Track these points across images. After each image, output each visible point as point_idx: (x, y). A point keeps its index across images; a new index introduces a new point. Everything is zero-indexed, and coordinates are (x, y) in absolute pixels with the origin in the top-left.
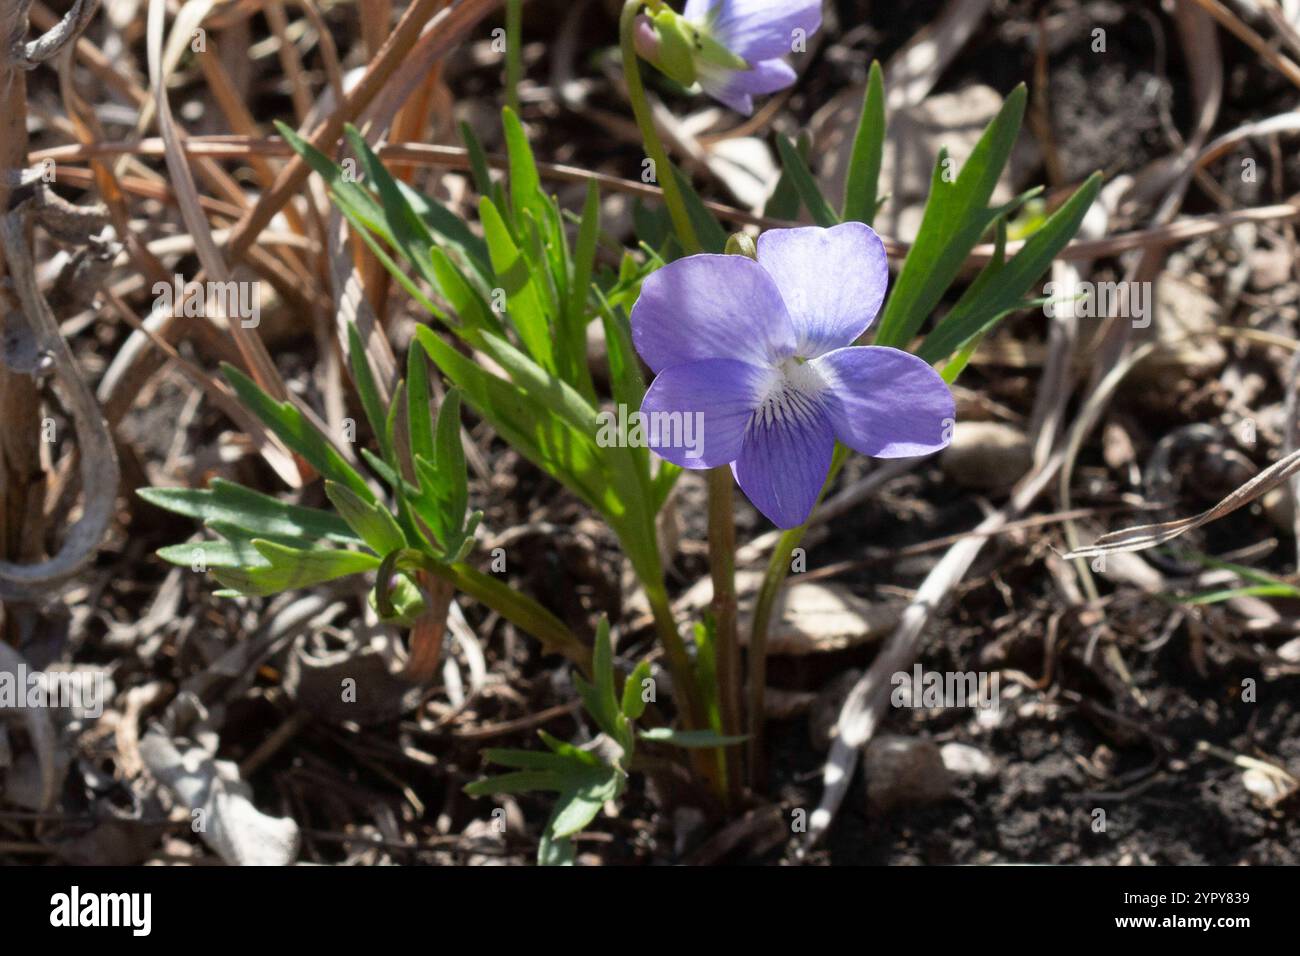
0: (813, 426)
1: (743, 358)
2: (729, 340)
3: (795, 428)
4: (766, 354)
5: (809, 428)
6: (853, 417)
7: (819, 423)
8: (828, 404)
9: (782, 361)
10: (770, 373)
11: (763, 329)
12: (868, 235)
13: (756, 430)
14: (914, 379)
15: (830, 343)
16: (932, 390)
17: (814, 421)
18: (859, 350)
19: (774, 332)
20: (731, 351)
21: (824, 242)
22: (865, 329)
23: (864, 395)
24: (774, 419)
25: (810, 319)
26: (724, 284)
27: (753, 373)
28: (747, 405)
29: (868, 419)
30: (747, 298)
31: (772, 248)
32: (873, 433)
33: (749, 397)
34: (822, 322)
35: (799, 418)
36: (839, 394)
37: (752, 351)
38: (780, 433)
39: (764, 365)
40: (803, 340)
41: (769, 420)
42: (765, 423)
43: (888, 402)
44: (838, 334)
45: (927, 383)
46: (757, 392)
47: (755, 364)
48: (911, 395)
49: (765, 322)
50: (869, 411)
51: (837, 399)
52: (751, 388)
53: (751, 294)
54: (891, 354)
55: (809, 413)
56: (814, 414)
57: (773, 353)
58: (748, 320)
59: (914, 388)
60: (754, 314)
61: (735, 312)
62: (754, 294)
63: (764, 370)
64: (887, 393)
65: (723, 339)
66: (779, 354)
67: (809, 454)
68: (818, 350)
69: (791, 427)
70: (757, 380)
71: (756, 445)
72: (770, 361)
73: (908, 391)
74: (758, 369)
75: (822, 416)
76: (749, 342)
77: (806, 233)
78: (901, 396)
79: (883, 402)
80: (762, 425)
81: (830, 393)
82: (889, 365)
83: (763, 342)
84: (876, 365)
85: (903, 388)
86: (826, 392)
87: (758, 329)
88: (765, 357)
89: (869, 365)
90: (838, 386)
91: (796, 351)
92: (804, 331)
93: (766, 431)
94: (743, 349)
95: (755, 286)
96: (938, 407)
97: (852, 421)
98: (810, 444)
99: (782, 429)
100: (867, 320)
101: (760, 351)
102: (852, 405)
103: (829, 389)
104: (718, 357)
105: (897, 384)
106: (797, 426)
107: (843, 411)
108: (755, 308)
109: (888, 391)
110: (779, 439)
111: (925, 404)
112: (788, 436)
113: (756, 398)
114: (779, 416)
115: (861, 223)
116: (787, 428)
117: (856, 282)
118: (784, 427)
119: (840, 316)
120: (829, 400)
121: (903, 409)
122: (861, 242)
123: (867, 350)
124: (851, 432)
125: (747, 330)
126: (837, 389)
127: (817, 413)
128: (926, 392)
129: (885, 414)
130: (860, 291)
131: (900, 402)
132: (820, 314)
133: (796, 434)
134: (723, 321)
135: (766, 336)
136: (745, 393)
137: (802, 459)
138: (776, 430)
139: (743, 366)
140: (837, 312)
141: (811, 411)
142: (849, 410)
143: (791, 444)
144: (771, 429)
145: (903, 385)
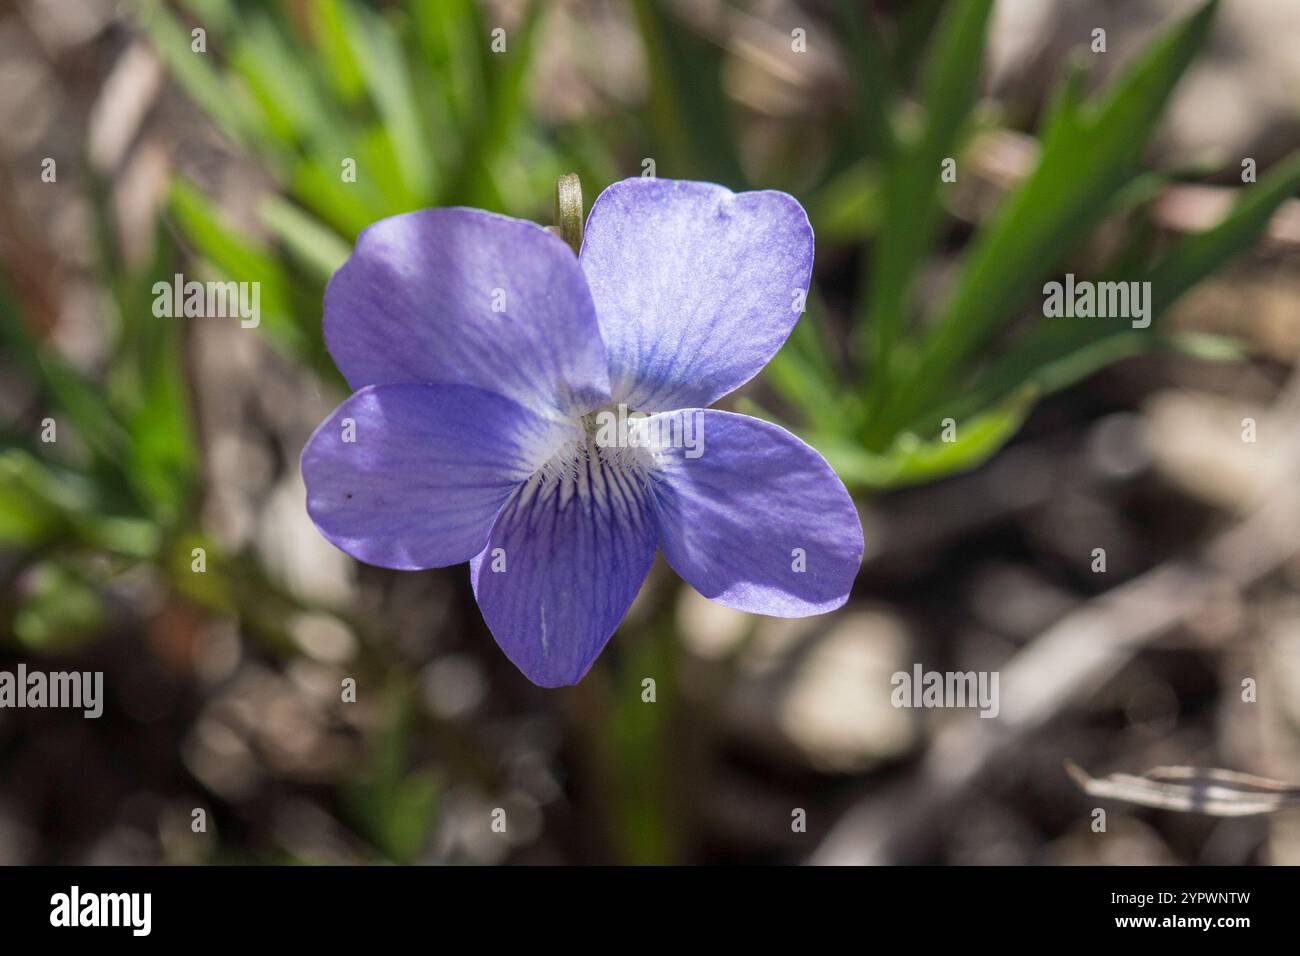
0: (632, 522)
1: (513, 393)
2: (495, 359)
3: (604, 517)
4: (554, 395)
5: (625, 523)
6: (691, 524)
7: (642, 519)
8: (658, 495)
9: (584, 410)
10: (555, 429)
11: (555, 353)
12: (796, 220)
13: (539, 506)
14: (804, 485)
15: (675, 396)
16: (832, 510)
17: (636, 515)
18: (722, 417)
19: (572, 361)
20: (495, 378)
21: (722, 216)
22: (744, 383)
23: (718, 494)
24: (576, 495)
25: (647, 348)
26: (499, 266)
27: (525, 421)
28: (504, 474)
29: (715, 534)
30: (536, 297)
31: (627, 210)
32: (718, 560)
33: (510, 462)
34: (669, 358)
35: (615, 502)
36: (673, 483)
37: (530, 385)
38: (579, 519)
39: (549, 413)
40: (625, 382)
41: (566, 493)
42: (558, 499)
43: (755, 513)
44: (695, 383)
45: (826, 497)
46: (526, 455)
47: (534, 408)
48: (794, 510)
49: (560, 341)
50: (720, 522)
51: (671, 490)
52: (517, 447)
53: (542, 290)
54: (773, 434)
55: (631, 499)
56: (637, 500)
57: (567, 397)
58: (531, 332)
59: (801, 500)
60: (544, 324)
61: (514, 316)
62: (548, 293)
63: (546, 422)
64: (756, 500)
65: (484, 355)
66: (577, 399)
67: (615, 568)
68: (652, 402)
69: (598, 517)
70: (530, 434)
71: (531, 533)
72: (561, 407)
73: (791, 504)
74: (535, 418)
75: (647, 510)
76: (528, 370)
77: (699, 193)
78: (778, 508)
79: (746, 512)
80: (550, 503)
81: (661, 477)
82: (768, 452)
83: (551, 375)
84: (746, 448)
85: (783, 497)
86: (654, 474)
87: (546, 352)
88: (552, 399)
89: (734, 446)
90: (675, 470)
91: (609, 399)
92: (630, 368)
93: (557, 511)
94: (517, 380)
95: (552, 280)
96: (836, 540)
97: (689, 532)
98: (620, 551)
99: (583, 514)
100: (751, 367)
101: (543, 388)
102: (694, 506)
103: (660, 471)
104: (471, 383)
105: (773, 487)
106: (608, 516)
107: (678, 512)
108: (546, 315)
109: (758, 496)
110: (575, 528)
111: (814, 529)
112: (590, 529)
113: (521, 465)
114: (584, 492)
115: (791, 198)
116: (592, 512)
117: (753, 298)
118: (588, 510)
119: (707, 351)
120: (660, 489)
121: (778, 531)
122: (783, 230)
123: (736, 420)
124: (684, 549)
125: (529, 349)
126: (673, 475)
127: (642, 501)
128: (820, 511)
129: (746, 531)
130: (754, 314)
131: (775, 518)
132: (670, 344)
133: (603, 528)
134: (490, 323)
135: (557, 366)
136: (505, 455)
137: (601, 574)
138: (575, 513)
139: (512, 408)
140: (704, 342)
141: (634, 494)
142: (688, 514)
143: (591, 542)
144: (566, 509)
145: (784, 491)
